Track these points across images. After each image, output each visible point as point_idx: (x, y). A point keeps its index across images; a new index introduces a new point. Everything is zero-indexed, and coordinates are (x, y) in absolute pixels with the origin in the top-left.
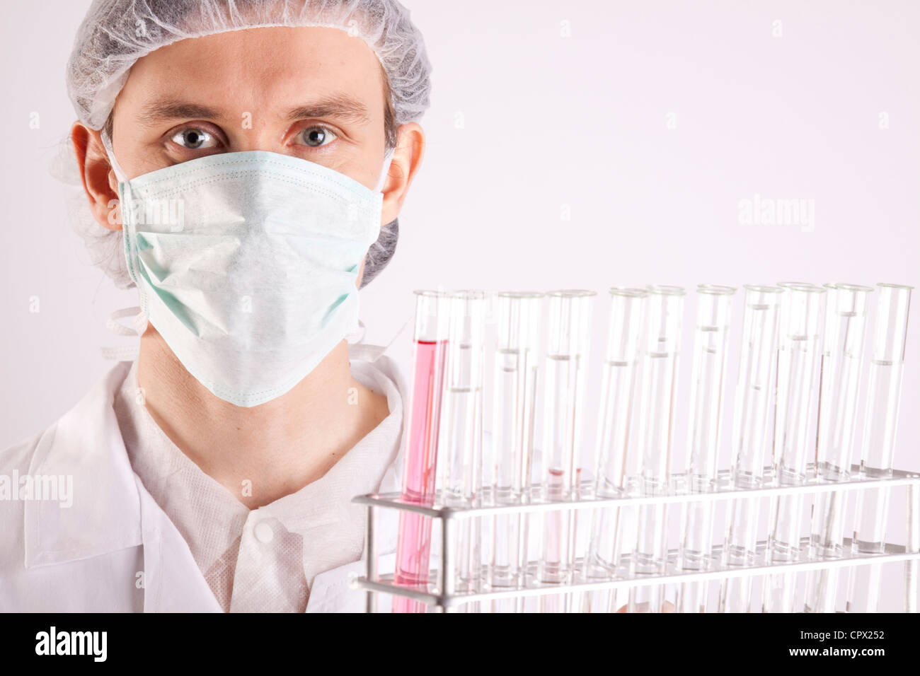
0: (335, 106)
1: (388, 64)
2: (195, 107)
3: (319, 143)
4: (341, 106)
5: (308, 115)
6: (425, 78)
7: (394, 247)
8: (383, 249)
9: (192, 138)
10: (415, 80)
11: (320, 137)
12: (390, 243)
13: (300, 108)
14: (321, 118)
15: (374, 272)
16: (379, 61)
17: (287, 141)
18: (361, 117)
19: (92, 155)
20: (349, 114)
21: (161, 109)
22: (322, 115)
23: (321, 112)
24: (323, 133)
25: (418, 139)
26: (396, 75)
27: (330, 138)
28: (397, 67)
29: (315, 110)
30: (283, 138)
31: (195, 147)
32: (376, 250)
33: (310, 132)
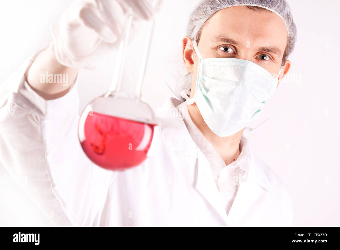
0: (273, 49)
2: (231, 40)
3: (264, 60)
4: (275, 50)
5: (265, 50)
9: (226, 49)
11: (265, 58)
14: (268, 52)
17: (255, 57)
18: (279, 55)
19: (188, 48)
20: (277, 53)
21: (220, 38)
22: (269, 51)
24: (266, 57)
27: (268, 59)
29: (267, 49)
30: (254, 55)
31: (227, 52)
33: (262, 56)
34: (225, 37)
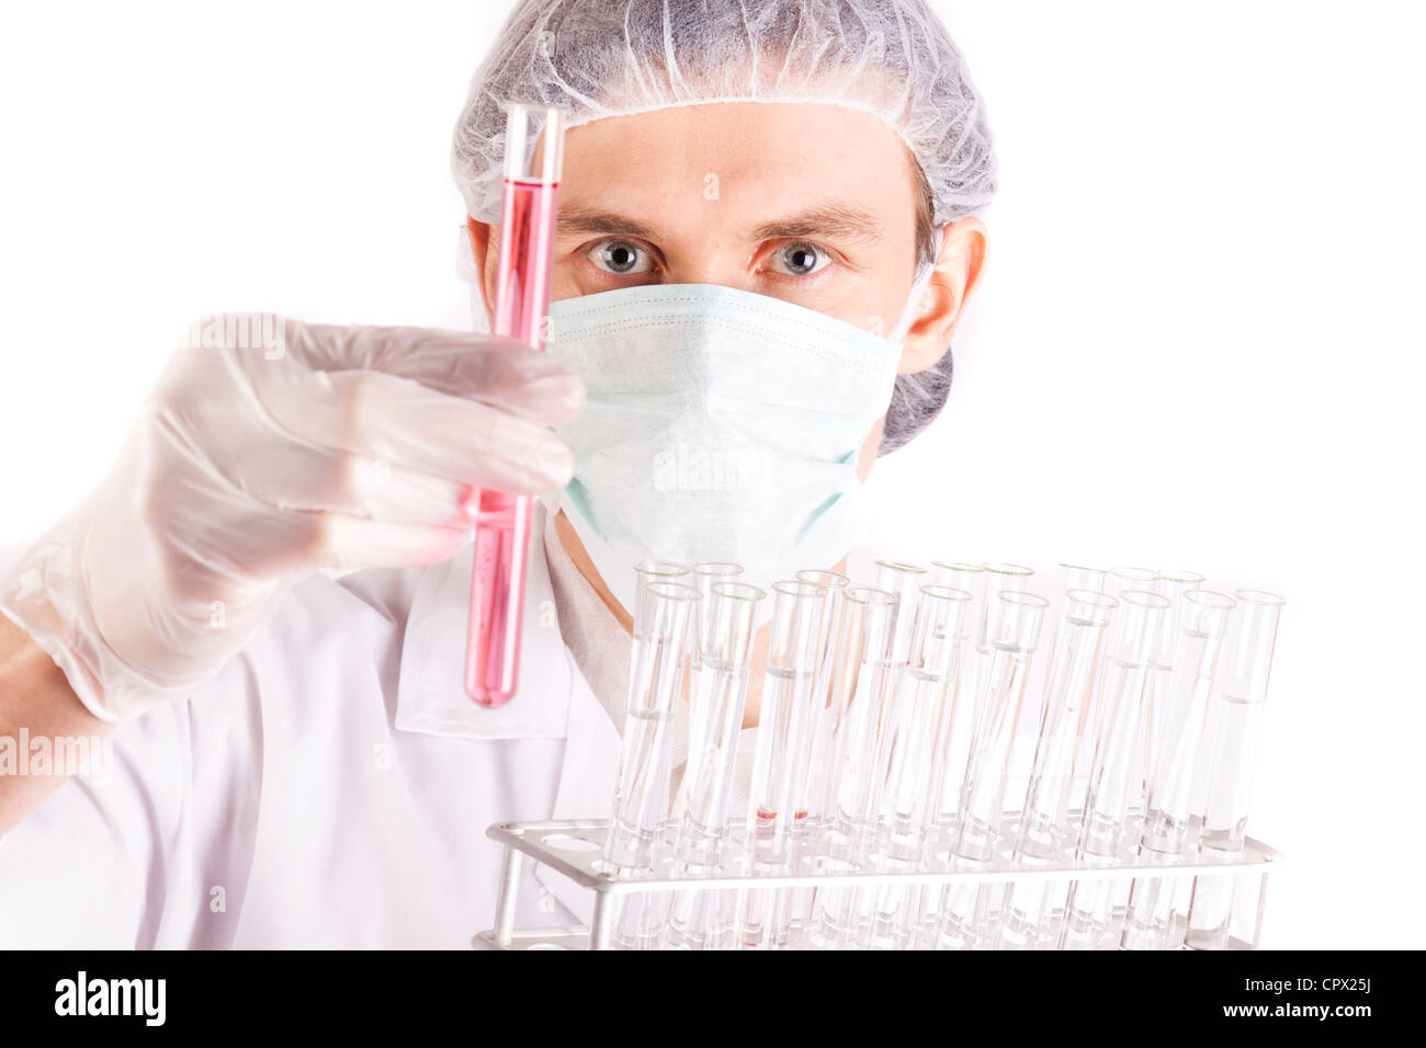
0: (825, 220)
1: (921, 148)
2: (616, 219)
3: (807, 269)
4: (833, 221)
5: (784, 233)
6: (984, 158)
7: (945, 395)
8: (927, 397)
9: (620, 257)
10: (962, 167)
11: (808, 260)
12: (939, 388)
13: (772, 225)
14: (809, 236)
15: (914, 427)
16: (903, 143)
17: (758, 266)
18: (865, 235)
20: (847, 232)
21: (569, 220)
23: (803, 230)
24: (814, 254)
25: (978, 242)
26: (933, 161)
27: (823, 261)
28: (934, 151)
29: (793, 228)
30: (749, 261)
31: (623, 270)
32: (915, 397)
33: (792, 252)
34: (590, 209)
